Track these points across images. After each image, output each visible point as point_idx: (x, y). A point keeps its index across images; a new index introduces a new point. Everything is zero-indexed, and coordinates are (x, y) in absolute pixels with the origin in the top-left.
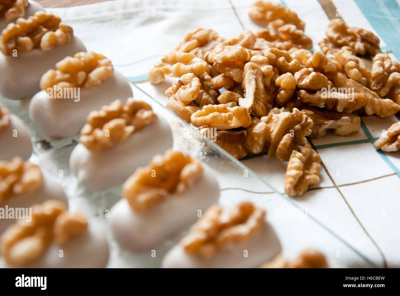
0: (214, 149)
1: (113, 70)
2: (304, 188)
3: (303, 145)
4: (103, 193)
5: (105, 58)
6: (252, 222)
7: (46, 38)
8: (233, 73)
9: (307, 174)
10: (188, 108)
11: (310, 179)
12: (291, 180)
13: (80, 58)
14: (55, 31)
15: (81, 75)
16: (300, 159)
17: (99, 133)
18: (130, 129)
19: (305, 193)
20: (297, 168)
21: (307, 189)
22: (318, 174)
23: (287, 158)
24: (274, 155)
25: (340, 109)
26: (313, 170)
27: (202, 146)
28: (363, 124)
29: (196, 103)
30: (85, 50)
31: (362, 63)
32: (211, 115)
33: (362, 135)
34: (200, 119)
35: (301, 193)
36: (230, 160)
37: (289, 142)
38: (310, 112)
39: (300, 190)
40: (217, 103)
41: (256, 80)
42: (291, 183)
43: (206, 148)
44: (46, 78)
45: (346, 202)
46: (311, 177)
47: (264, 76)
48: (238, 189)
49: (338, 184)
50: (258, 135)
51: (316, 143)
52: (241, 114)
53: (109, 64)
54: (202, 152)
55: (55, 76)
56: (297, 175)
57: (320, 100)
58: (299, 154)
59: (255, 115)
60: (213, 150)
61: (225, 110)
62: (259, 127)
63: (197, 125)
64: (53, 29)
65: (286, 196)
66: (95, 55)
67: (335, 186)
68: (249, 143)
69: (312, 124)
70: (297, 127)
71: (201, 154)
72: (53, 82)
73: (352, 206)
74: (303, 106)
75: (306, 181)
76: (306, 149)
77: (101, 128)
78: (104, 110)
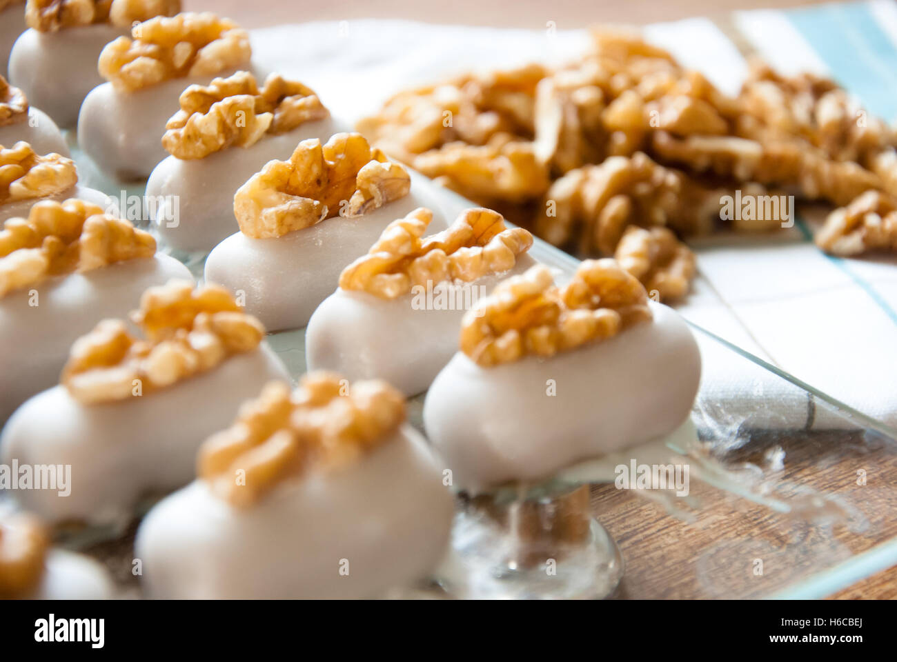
8: (515, 103)
15: (183, 49)
17: (198, 118)
18: (265, 119)
20: (638, 256)
25: (741, 172)
37: (623, 214)
41: (563, 108)
46: (669, 279)
47: (581, 111)
55: (127, 46)
56: (637, 267)
57: (698, 153)
62: (563, 188)
70: (644, 189)
72: (124, 58)
77: (205, 112)
78: (215, 84)
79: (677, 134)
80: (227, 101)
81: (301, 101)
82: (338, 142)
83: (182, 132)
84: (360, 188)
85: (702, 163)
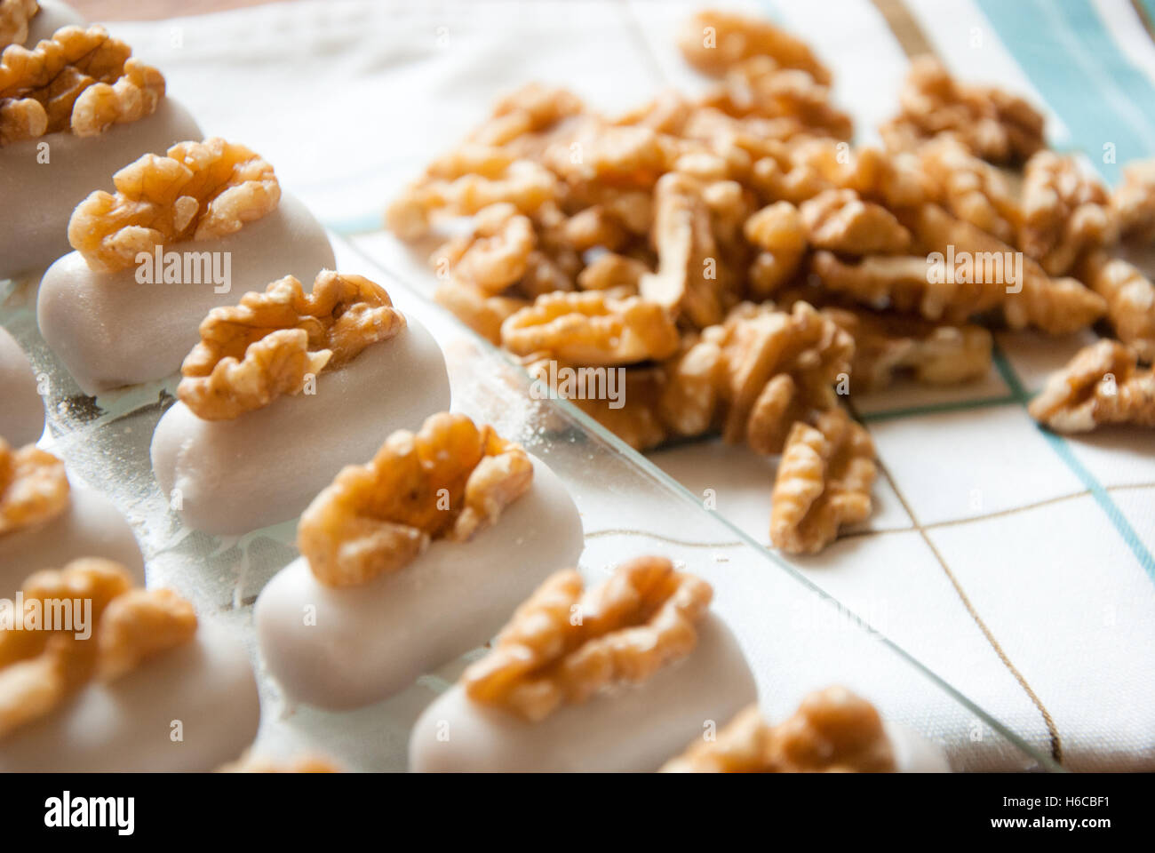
0: (568, 419)
1: (277, 191)
2: (826, 531)
3: (824, 409)
4: (245, 542)
5: (254, 157)
6: (668, 619)
7: (87, 100)
8: (626, 206)
9: (835, 492)
10: (496, 304)
11: (842, 507)
12: (788, 507)
13: (181, 156)
14: (112, 82)
15: (186, 205)
16: (816, 448)
17: (231, 368)
18: (322, 356)
19: (828, 544)
20: (807, 475)
21: (833, 533)
22: (867, 490)
23: (777, 444)
24: (741, 438)
25: (931, 308)
26: (853, 480)
27: (535, 410)
28: (997, 353)
29: (520, 291)
30: (198, 137)
31: (997, 182)
32: (559, 323)
33: (995, 383)
34: (528, 334)
35: (818, 546)
36: (616, 451)
37: (784, 400)
38: (847, 317)
39: (815, 536)
40: (578, 288)
41: (693, 226)
42: (790, 517)
43: (544, 416)
44: (82, 214)
45: (947, 571)
46: (848, 498)
47: (715, 214)
48: (637, 533)
49: (923, 519)
50: (697, 381)
51: (864, 406)
52: (648, 320)
53: (267, 173)
54: (532, 425)
55: (108, 207)
56: (806, 493)
57: (874, 283)
58: (812, 435)
59: (687, 323)
60: (564, 423)
61: (601, 310)
62: (700, 357)
63: (520, 350)
64: (106, 78)
65: (775, 552)
66: (226, 148)
67: (916, 526)
68: (669, 403)
69: (851, 351)
70: (808, 357)
71: (530, 431)
72: (105, 225)
73: (962, 583)
74: (825, 299)
75: (834, 511)
76: (833, 421)
77: (240, 357)
78: (248, 303)
79: (848, 254)
80: (270, 341)
81: (370, 315)
82: (437, 431)
83: (207, 382)
84: (472, 505)
85: (881, 299)
